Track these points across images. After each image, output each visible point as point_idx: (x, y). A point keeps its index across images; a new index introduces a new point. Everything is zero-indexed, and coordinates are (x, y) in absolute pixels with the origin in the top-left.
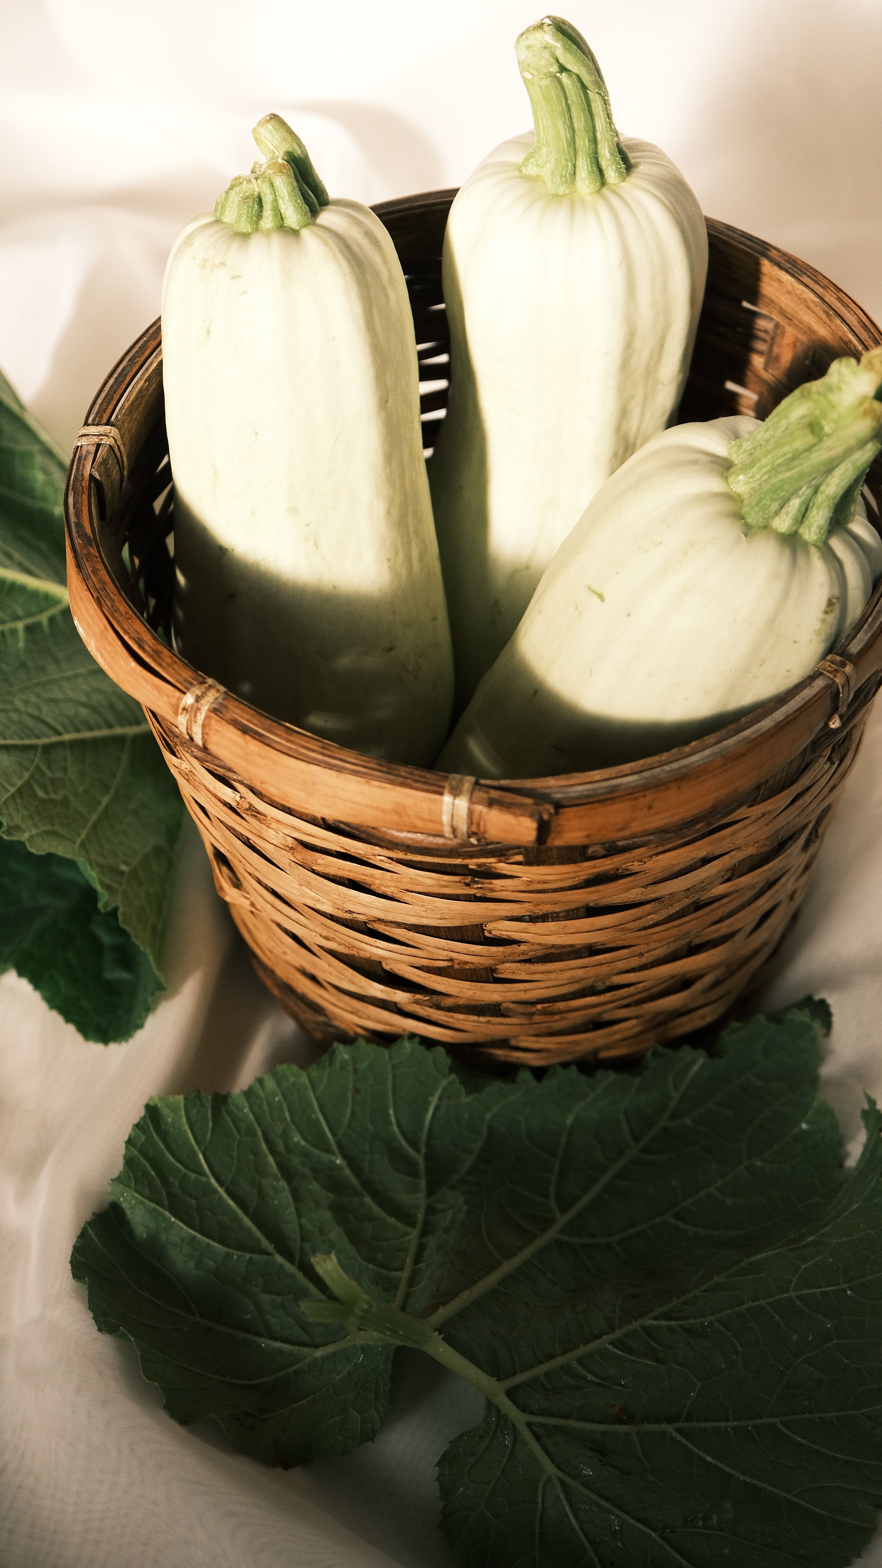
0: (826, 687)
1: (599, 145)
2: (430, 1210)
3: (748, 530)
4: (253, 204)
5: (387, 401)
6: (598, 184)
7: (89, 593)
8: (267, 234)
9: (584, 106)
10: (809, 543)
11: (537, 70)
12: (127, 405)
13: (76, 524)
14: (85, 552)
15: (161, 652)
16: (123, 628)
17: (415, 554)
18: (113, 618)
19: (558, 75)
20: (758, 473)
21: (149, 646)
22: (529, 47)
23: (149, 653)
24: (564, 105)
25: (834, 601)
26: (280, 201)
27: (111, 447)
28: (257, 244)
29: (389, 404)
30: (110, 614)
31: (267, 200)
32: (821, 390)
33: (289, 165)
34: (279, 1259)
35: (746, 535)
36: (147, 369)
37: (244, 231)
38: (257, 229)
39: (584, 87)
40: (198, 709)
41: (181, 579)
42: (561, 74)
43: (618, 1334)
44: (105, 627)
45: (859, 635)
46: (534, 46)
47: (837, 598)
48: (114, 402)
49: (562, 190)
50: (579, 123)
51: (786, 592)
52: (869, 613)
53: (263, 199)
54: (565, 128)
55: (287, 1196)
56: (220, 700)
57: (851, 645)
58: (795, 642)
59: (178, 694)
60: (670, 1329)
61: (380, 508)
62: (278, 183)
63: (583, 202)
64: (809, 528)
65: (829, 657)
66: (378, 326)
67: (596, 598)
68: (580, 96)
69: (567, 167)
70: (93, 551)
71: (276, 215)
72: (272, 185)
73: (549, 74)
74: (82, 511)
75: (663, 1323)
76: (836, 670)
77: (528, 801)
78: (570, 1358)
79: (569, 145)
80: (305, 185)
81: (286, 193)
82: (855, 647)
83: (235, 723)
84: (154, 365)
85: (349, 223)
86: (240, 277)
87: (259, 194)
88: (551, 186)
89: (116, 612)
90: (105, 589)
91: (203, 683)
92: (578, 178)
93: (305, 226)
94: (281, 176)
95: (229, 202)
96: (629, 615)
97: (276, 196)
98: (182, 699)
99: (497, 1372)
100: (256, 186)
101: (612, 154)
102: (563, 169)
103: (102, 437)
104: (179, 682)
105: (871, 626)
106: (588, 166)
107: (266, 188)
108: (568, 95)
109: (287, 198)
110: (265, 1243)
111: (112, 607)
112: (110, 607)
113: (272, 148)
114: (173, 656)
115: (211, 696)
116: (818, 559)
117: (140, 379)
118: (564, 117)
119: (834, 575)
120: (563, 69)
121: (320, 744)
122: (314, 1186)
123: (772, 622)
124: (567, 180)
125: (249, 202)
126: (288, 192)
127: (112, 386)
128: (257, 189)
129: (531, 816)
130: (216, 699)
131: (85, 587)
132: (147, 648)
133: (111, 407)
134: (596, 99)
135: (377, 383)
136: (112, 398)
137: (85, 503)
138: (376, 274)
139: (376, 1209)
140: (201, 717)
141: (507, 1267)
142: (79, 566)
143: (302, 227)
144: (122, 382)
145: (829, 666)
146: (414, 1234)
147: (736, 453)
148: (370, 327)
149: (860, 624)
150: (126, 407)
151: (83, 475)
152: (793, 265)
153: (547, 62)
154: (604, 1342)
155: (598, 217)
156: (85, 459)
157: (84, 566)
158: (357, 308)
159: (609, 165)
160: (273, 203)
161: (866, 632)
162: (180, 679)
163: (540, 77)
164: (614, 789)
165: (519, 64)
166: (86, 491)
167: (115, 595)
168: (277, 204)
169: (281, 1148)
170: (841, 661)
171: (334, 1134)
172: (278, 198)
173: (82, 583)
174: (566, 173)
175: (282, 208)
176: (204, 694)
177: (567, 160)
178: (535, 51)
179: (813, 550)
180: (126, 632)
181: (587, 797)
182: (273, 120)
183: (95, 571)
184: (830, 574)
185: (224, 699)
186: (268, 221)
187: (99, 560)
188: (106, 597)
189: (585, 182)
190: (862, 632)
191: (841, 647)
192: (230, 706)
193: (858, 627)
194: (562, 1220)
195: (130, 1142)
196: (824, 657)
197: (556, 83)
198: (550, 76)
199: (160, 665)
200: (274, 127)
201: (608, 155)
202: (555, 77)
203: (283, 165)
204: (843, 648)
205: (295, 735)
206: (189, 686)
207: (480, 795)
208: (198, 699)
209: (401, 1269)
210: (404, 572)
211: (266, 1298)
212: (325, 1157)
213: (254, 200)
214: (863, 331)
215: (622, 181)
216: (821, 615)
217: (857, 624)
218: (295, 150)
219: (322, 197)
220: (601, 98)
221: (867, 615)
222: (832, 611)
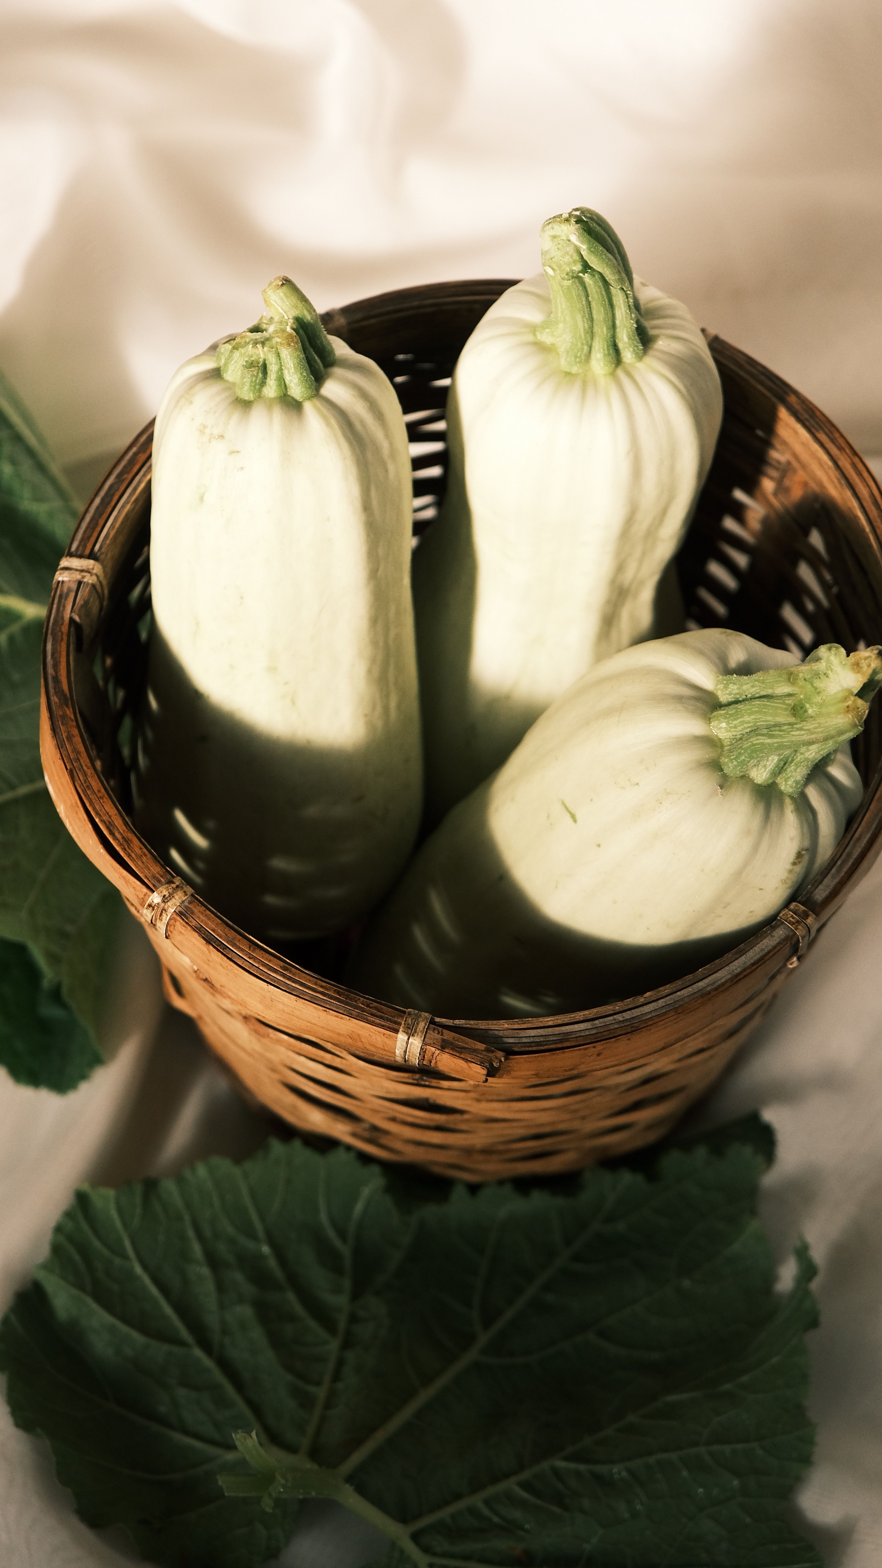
0: (787, 939)
1: (618, 330)
2: (353, 1319)
3: (724, 782)
4: (258, 373)
5: (377, 570)
6: (613, 366)
7: (62, 763)
8: (269, 404)
9: (605, 302)
10: (785, 793)
11: (560, 266)
12: (112, 534)
13: (53, 678)
14: (61, 713)
15: (131, 841)
16: (94, 809)
17: (393, 704)
18: (85, 796)
19: (581, 275)
20: (739, 726)
21: (120, 833)
22: (554, 237)
23: (119, 841)
24: (584, 303)
25: (804, 852)
26: (286, 372)
27: (93, 586)
28: (258, 414)
29: (379, 573)
30: (83, 791)
31: (273, 369)
32: (808, 677)
33: (298, 337)
34: (198, 1353)
35: (721, 787)
36: (135, 489)
37: (246, 398)
38: (259, 396)
39: (606, 283)
40: (164, 910)
41: (154, 704)
42: (584, 275)
43: (526, 1475)
44: (76, 803)
45: (826, 880)
46: (559, 236)
47: (807, 850)
48: (99, 529)
49: (575, 370)
50: (599, 314)
51: (756, 848)
52: (838, 857)
53: (268, 366)
54: (583, 321)
55: (209, 1286)
56: (186, 904)
57: (816, 890)
58: (761, 889)
59: (145, 890)
60: (578, 1474)
61: (361, 669)
62: (284, 355)
63: (595, 383)
64: (786, 780)
65: (793, 906)
66: (375, 503)
67: (568, 816)
68: (602, 294)
69: (583, 349)
70: (69, 713)
71: (280, 385)
72: (278, 355)
73: (571, 274)
74: (60, 662)
75: (572, 1466)
76: (798, 922)
77: (481, 1046)
78: (477, 1501)
79: (586, 333)
80: (312, 350)
81: (292, 366)
82: (820, 894)
83: (199, 930)
84: (142, 485)
85: (354, 396)
86: (238, 452)
87: (265, 360)
88: (564, 363)
89: (89, 789)
90: (79, 761)
91: (170, 882)
92: (593, 356)
93: (309, 399)
94: (288, 349)
95: (233, 362)
96: (599, 846)
97: (281, 366)
98: (149, 896)
99: (403, 1517)
100: (261, 353)
101: (630, 339)
102: (578, 351)
103: (85, 574)
104: (148, 879)
105: (838, 871)
106: (604, 350)
107: (272, 357)
108: (589, 292)
109: (293, 370)
110: (184, 1333)
111: (85, 783)
112: (83, 782)
113: (282, 311)
114: (143, 847)
115: (179, 898)
116: (792, 812)
117: (127, 502)
118: (584, 312)
119: (806, 830)
120: (586, 267)
121: (282, 964)
122: (239, 1277)
123: (738, 874)
124: (581, 360)
125: (254, 371)
126: (294, 365)
127: (98, 508)
128: (262, 356)
129: (481, 1064)
130: (183, 902)
131: (59, 755)
132: (117, 834)
133: (95, 534)
134: (618, 295)
135: (369, 558)
136: (97, 524)
137: (64, 653)
138: (377, 450)
139: (299, 1309)
140: (166, 918)
141: (424, 1396)
142: (54, 729)
143: (305, 399)
144: (109, 503)
145: (792, 916)
146: (333, 1346)
147: (722, 691)
148: (367, 507)
149: (828, 868)
150: (111, 536)
151: (63, 618)
152: (811, 416)
153: (571, 260)
154: (511, 1485)
155: (609, 404)
156: (66, 599)
157: (59, 730)
158: (355, 490)
159: (627, 347)
160: (278, 372)
161: (833, 877)
162: (149, 875)
163: (562, 276)
164: (566, 1037)
165: (542, 254)
166: (65, 638)
167: (88, 768)
168: (282, 373)
169: (208, 1233)
170: (804, 911)
171: (263, 1219)
172: (283, 368)
173: (56, 749)
174: (581, 355)
175: (287, 378)
176: (171, 895)
177: (582, 344)
178: (559, 244)
179: (788, 801)
180: (97, 814)
181: (538, 1044)
182: (284, 287)
183: (70, 738)
184: (802, 827)
185: (190, 903)
186: (271, 390)
187: (74, 724)
188: (80, 770)
189: (599, 363)
190: (829, 876)
191: (806, 894)
192: (196, 911)
193: (825, 871)
194: (483, 1339)
195: (59, 1229)
196: (787, 904)
197: (578, 284)
198: (573, 277)
199: (129, 856)
200: (285, 294)
201: (626, 339)
202: (578, 277)
203: (290, 335)
204: (808, 895)
205: (258, 951)
206: (157, 884)
207: (434, 1035)
208: (165, 899)
209: (318, 1384)
210: (379, 724)
211: (182, 1392)
212: (251, 1245)
213: (259, 369)
214: (873, 508)
215: (638, 362)
216: (789, 867)
217: (826, 869)
218: (305, 316)
219: (328, 359)
220: (624, 293)
221: (835, 859)
222: (799, 862)
